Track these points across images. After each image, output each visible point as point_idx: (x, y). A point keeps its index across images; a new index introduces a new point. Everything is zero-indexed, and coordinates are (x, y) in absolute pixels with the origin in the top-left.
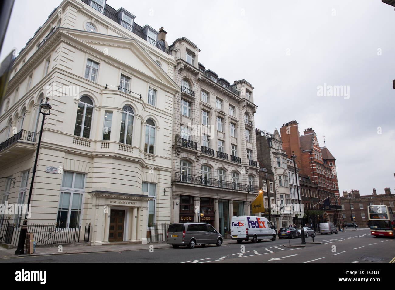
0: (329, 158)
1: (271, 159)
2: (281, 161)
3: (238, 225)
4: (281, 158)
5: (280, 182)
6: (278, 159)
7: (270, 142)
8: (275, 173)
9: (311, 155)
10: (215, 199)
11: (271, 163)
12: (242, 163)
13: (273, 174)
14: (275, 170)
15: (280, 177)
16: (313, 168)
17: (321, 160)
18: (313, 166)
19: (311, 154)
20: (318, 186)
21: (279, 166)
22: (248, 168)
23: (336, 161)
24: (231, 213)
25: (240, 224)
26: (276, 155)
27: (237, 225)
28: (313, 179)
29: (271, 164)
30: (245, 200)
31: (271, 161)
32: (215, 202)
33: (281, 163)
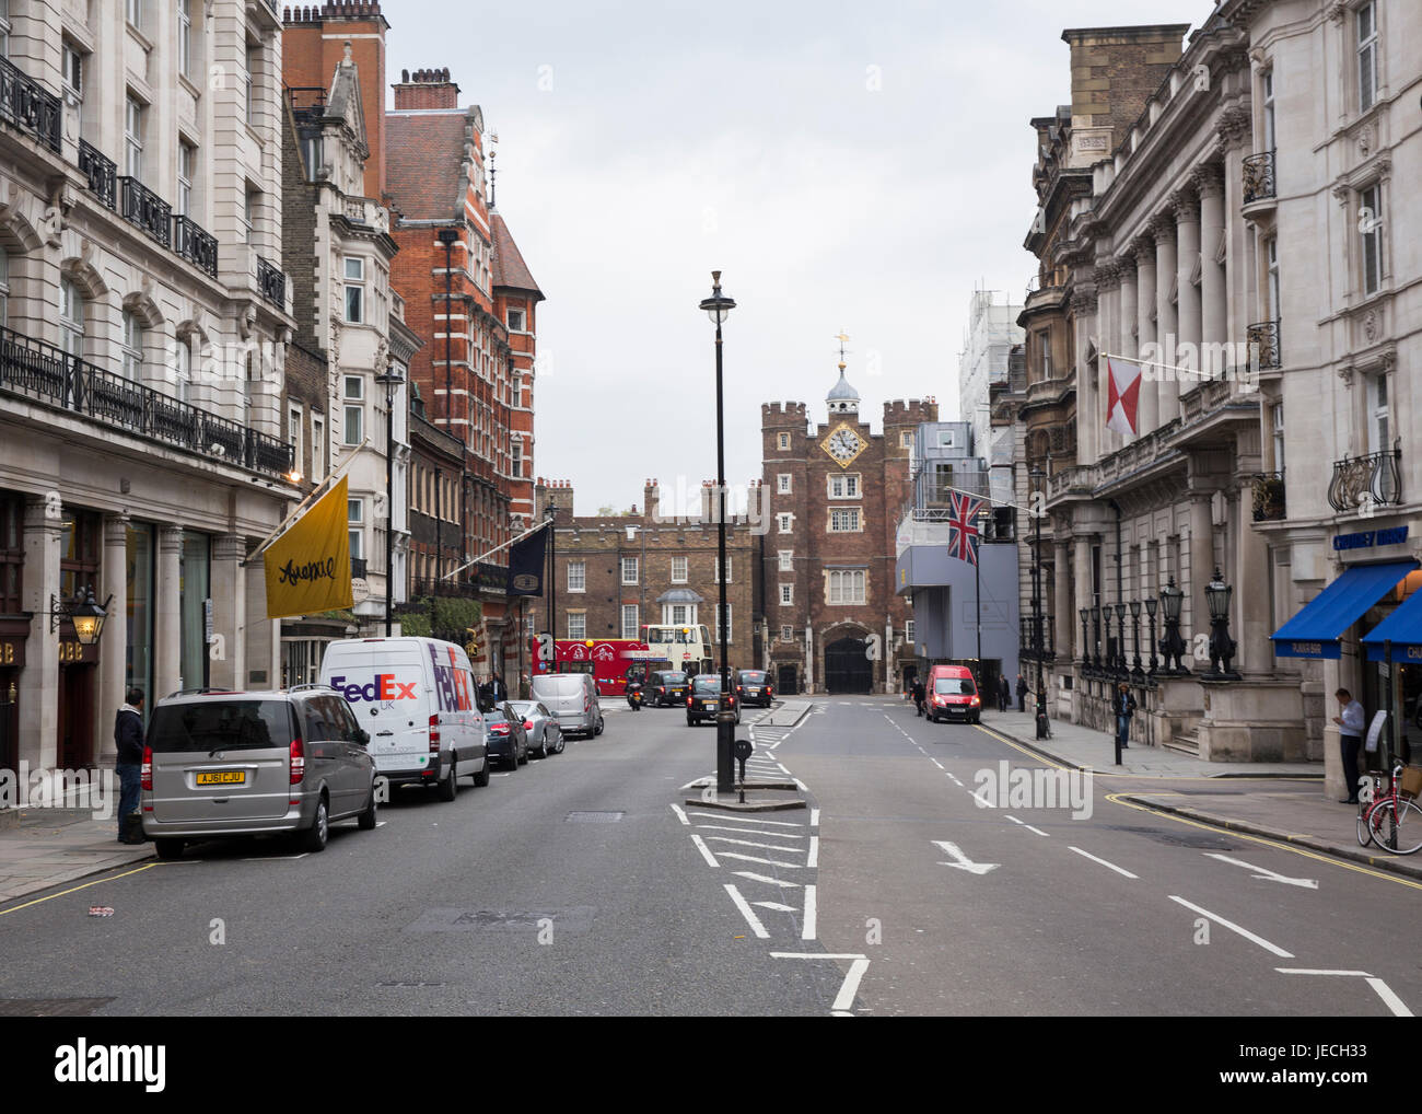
0: (509, 284)
1: (316, 262)
2: (371, 284)
3: (378, 696)
4: (370, 261)
5: (353, 415)
6: (355, 262)
7: (311, 143)
8: (331, 357)
9: (450, 255)
10: (112, 517)
11: (317, 287)
12: (221, 278)
13: (320, 358)
14: (336, 338)
15: (353, 385)
16: (453, 335)
17: (488, 290)
18: (449, 327)
19: (448, 247)
20: (465, 452)
21: (354, 313)
22: (253, 312)
23: (540, 304)
24: (163, 614)
25: (391, 686)
26: (344, 237)
27: (371, 692)
28: (444, 403)
29: (317, 295)
30: (217, 524)
31: (318, 272)
32: (108, 541)
33: (367, 294)
